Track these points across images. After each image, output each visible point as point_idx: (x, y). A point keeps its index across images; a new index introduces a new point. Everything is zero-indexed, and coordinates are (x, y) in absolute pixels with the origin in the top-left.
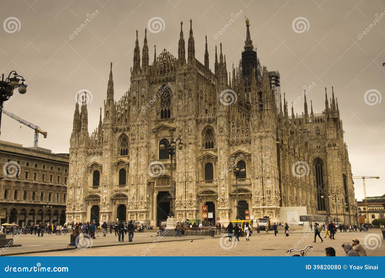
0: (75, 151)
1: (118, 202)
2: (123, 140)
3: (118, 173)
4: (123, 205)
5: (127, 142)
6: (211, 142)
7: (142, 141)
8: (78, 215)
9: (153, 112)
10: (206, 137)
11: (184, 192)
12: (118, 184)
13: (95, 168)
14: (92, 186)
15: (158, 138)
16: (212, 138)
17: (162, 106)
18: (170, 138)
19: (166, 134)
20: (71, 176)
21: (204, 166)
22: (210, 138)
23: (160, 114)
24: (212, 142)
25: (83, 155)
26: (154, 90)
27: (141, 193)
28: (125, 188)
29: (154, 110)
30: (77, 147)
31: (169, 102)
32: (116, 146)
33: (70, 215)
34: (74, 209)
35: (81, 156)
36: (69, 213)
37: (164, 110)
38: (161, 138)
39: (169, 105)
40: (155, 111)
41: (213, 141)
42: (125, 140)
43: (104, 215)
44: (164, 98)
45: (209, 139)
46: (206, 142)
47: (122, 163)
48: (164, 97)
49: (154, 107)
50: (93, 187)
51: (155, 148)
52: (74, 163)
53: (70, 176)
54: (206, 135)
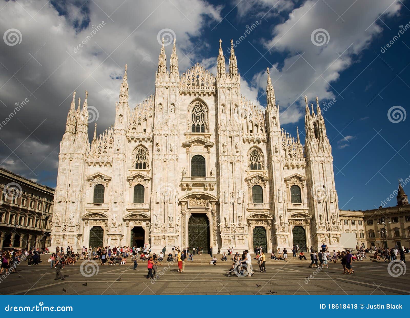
0: (68, 158)
1: (132, 224)
2: (139, 152)
3: (132, 190)
4: (141, 228)
5: (145, 155)
6: (257, 163)
7: (171, 152)
8: (71, 237)
9: (183, 125)
10: (252, 158)
11: (232, 215)
12: (133, 202)
13: (98, 181)
14: (92, 202)
15: (190, 154)
16: (259, 160)
17: (194, 120)
18: (206, 154)
19: (201, 150)
20: (61, 187)
21: (251, 188)
22: (256, 160)
23: (191, 128)
24: (259, 164)
25: (80, 163)
26: (184, 102)
27: (170, 213)
28: (143, 207)
29: (184, 122)
30: (71, 152)
31: (203, 118)
32: (130, 157)
33: (57, 237)
34: (65, 230)
35: (78, 164)
36: (56, 234)
37: (196, 124)
38: (193, 154)
39: (203, 120)
40: (185, 124)
41: (261, 163)
42: (141, 152)
43: (114, 238)
44: (195, 113)
45: (254, 160)
46: (252, 164)
47: (139, 178)
48: (196, 111)
49: (184, 119)
50: (94, 204)
51: (187, 164)
52: (67, 171)
53: (59, 187)
54: (251, 156)
